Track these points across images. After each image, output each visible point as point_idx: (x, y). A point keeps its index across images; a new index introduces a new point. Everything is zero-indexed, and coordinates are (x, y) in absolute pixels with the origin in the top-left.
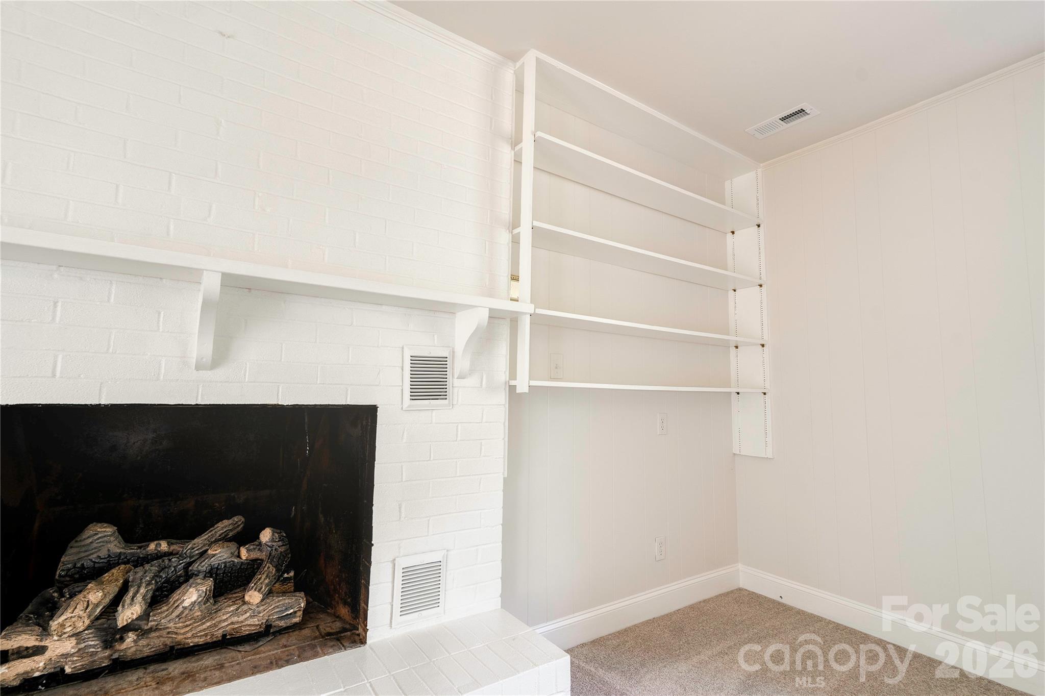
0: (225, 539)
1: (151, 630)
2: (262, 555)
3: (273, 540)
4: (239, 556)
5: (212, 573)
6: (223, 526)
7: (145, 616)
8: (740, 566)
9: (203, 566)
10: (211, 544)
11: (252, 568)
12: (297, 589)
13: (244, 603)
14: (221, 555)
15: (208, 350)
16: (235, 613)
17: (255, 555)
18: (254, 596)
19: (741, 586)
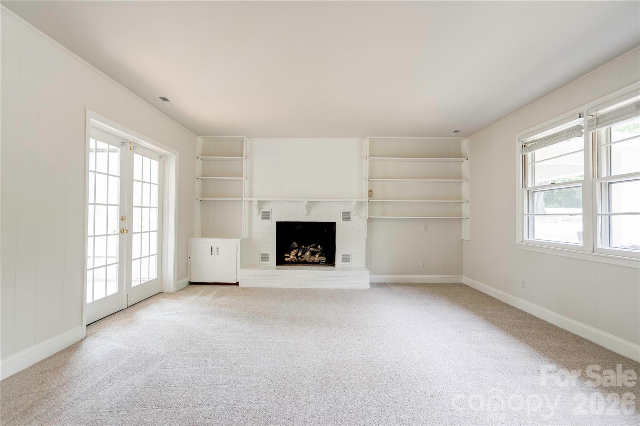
0: (313, 247)
1: (303, 258)
2: (319, 251)
3: (320, 248)
4: (315, 250)
5: (311, 251)
6: (312, 245)
7: (301, 255)
8: (463, 277)
9: (309, 250)
10: (311, 248)
11: (317, 252)
12: (325, 257)
13: (316, 257)
14: (312, 249)
15: (307, 213)
16: (314, 258)
17: (318, 250)
18: (317, 256)
19: (463, 283)
